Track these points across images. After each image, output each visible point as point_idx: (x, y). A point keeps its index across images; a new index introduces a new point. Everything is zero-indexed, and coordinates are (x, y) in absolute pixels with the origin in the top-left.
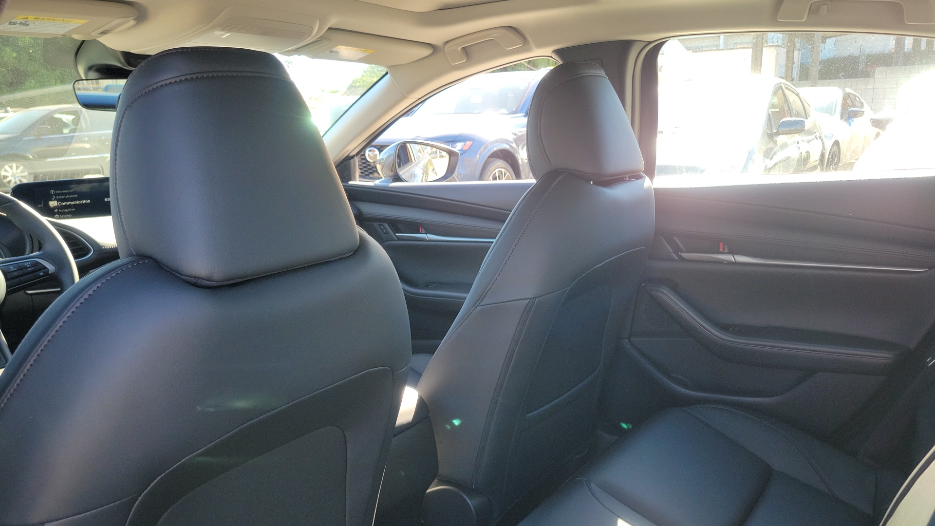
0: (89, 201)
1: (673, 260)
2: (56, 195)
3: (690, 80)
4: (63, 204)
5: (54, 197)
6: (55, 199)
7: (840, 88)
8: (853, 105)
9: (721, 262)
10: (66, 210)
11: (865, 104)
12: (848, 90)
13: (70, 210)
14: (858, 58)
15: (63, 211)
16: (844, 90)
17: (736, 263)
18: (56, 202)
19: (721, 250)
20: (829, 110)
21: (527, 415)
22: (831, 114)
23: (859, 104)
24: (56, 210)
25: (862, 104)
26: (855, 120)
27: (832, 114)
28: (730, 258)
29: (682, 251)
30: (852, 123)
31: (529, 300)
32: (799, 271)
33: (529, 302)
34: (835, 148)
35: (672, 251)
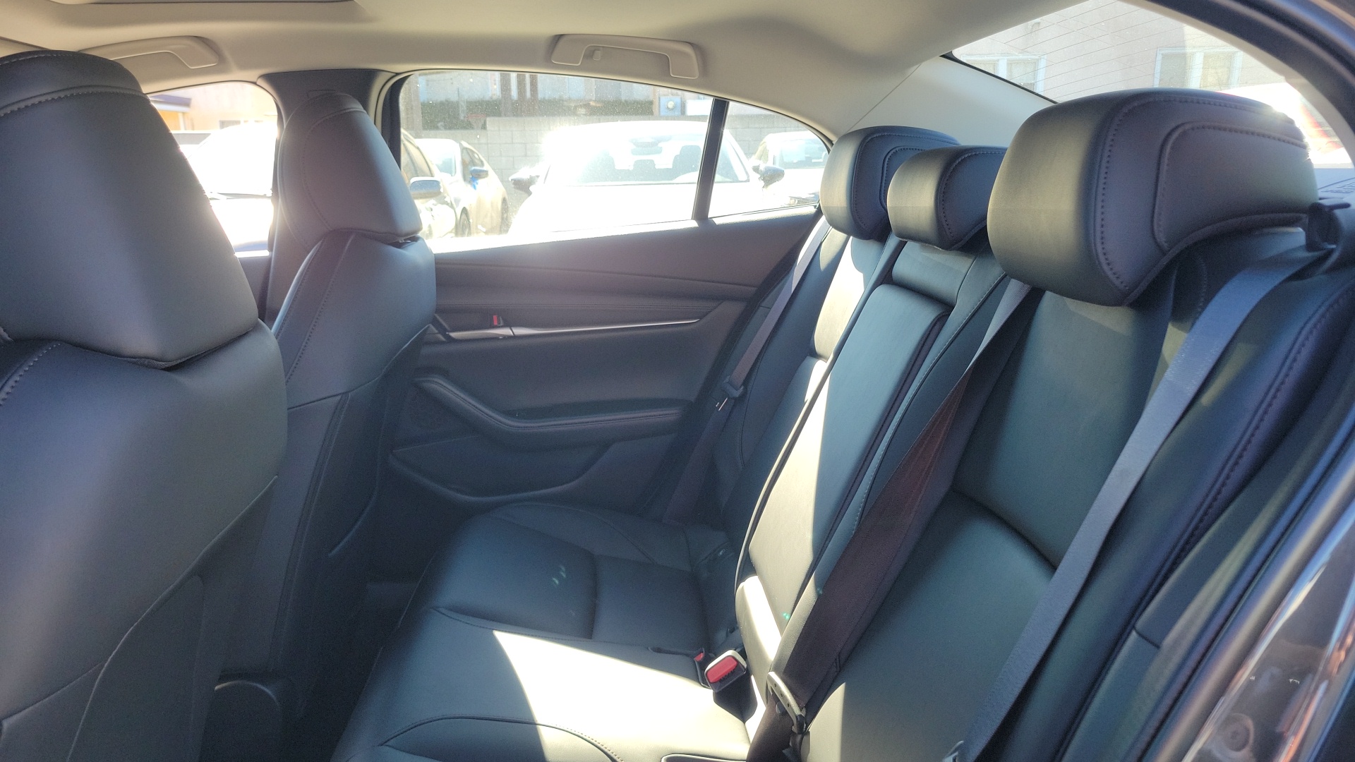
1: (442, 343)
3: (257, 121)
7: (456, 141)
8: (474, 165)
9: (495, 338)
11: (485, 162)
12: (465, 144)
14: (458, 102)
16: (461, 145)
17: (515, 337)
19: (496, 323)
20: (447, 168)
21: (330, 555)
22: (451, 173)
23: (480, 163)
25: (482, 162)
26: (480, 181)
27: (453, 174)
28: (506, 331)
29: (449, 332)
30: (476, 185)
31: (340, 396)
32: (576, 337)
33: (341, 399)
34: (464, 216)
35: (436, 331)
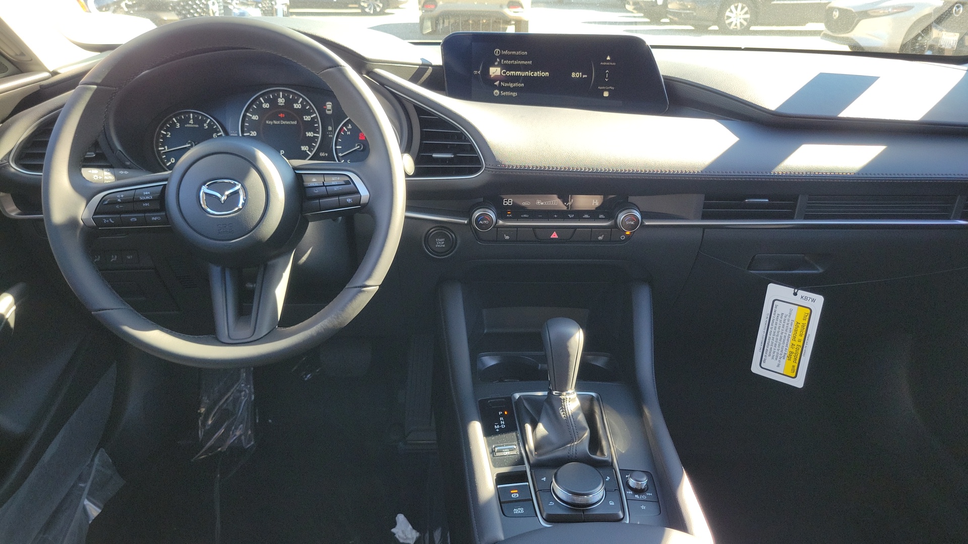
0: (547, 74)
2: (503, 57)
4: (509, 73)
5: (498, 60)
6: (500, 65)
10: (511, 85)
13: (516, 85)
15: (506, 85)
18: (499, 69)
24: (497, 83)
